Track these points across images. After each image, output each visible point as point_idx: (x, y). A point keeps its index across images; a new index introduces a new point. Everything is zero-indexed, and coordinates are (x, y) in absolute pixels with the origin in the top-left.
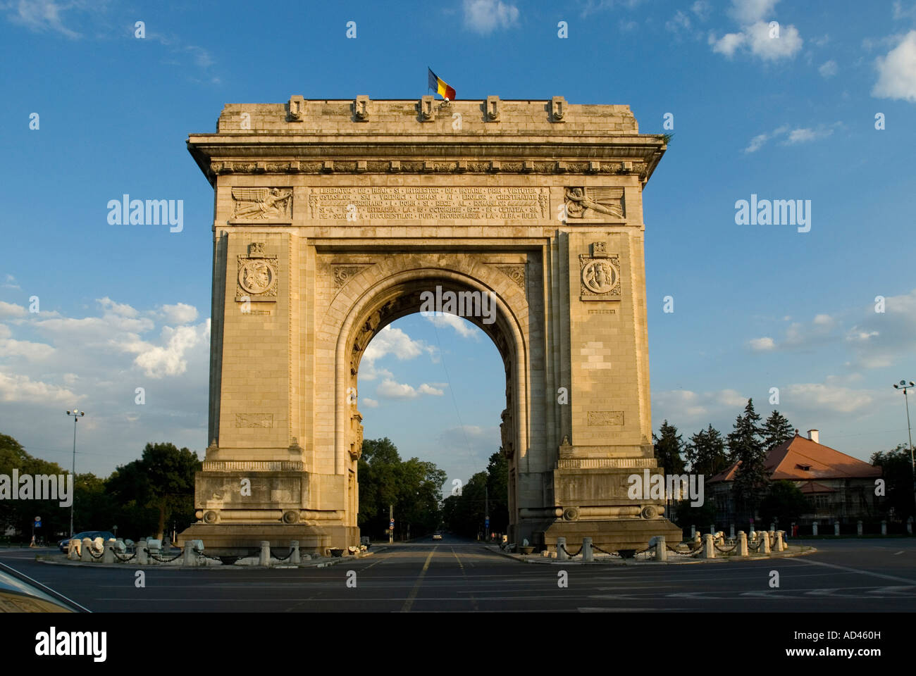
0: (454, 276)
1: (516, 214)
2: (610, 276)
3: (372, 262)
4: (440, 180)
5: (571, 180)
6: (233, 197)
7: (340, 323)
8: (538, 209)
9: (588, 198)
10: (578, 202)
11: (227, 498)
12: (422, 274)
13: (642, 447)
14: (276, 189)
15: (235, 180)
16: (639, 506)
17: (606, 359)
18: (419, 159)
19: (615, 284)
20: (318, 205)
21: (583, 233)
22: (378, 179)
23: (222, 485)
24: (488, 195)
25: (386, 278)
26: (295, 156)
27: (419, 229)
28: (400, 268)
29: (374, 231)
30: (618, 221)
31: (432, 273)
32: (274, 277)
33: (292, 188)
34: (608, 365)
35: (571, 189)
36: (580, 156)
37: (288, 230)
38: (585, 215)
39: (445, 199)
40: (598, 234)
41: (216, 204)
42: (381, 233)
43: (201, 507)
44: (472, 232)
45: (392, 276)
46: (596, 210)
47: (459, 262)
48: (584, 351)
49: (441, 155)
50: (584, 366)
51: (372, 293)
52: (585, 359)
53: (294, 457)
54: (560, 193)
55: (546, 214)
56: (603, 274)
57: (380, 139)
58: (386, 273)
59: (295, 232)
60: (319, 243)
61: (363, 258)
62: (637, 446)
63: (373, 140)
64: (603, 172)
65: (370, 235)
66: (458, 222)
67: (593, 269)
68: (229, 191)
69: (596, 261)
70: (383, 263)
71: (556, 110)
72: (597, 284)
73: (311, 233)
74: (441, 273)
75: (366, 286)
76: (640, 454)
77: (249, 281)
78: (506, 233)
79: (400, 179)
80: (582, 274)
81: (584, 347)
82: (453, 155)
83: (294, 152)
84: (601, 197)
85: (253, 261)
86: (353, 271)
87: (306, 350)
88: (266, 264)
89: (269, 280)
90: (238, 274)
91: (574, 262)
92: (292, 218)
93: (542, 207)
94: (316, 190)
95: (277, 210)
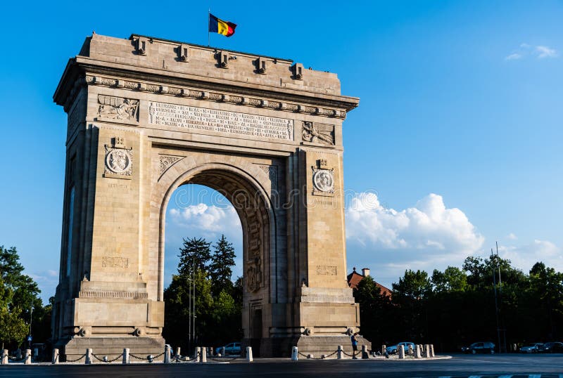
1: (274, 135)
2: (329, 181)
3: (185, 155)
4: (232, 107)
6: (99, 102)
8: (287, 133)
9: (314, 131)
10: (309, 132)
12: (215, 166)
15: (100, 90)
17: (328, 233)
18: (221, 93)
19: (332, 186)
20: (155, 114)
21: (314, 153)
22: (195, 102)
24: (259, 121)
25: (194, 167)
26: (143, 80)
27: (218, 138)
29: (191, 136)
30: (331, 146)
32: (130, 163)
33: (138, 100)
34: (329, 238)
35: (306, 123)
36: (312, 103)
37: (137, 129)
38: (313, 140)
39: (234, 121)
40: (322, 154)
42: (195, 138)
44: (249, 144)
45: (197, 167)
46: (319, 138)
47: (240, 162)
49: (233, 92)
51: (184, 176)
52: (315, 232)
54: (299, 126)
55: (292, 137)
56: (325, 180)
59: (142, 132)
60: (154, 140)
61: (179, 152)
64: (324, 115)
65: (188, 138)
66: (241, 136)
67: (320, 176)
68: (96, 96)
69: (321, 171)
71: (298, 72)
72: (322, 186)
75: (181, 172)
77: (115, 164)
79: (208, 104)
80: (313, 178)
82: (240, 93)
83: (145, 77)
84: (322, 130)
85: (116, 150)
86: (172, 161)
88: (125, 152)
89: (127, 164)
90: (106, 158)
91: (309, 170)
92: (138, 121)
93: (289, 132)
94: (154, 104)
95: (128, 115)
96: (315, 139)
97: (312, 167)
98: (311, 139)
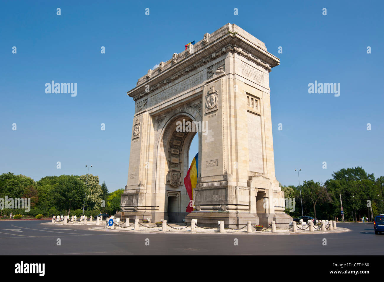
1: (194, 85)
2: (214, 100)
3: (165, 116)
5: (208, 65)
6: (138, 107)
8: (200, 80)
9: (214, 69)
10: (211, 72)
13: (223, 176)
20: (152, 102)
21: (208, 85)
22: (163, 88)
23: (125, 198)
24: (187, 81)
25: (168, 121)
27: (171, 101)
28: (171, 116)
31: (178, 115)
32: (139, 129)
33: (147, 99)
35: (209, 68)
38: (213, 76)
40: (212, 84)
42: (163, 106)
43: (121, 205)
44: (183, 97)
45: (170, 119)
46: (216, 73)
50: (206, 141)
52: (206, 139)
53: (139, 188)
54: (206, 71)
56: (212, 101)
58: (168, 119)
59: (146, 113)
60: (152, 114)
62: (222, 175)
64: (217, 57)
66: (179, 95)
70: (168, 116)
71: (205, 40)
72: (211, 105)
73: (150, 112)
74: (180, 114)
75: (164, 125)
76: (222, 179)
77: (135, 132)
79: (167, 86)
80: (206, 102)
84: (218, 67)
86: (162, 120)
88: (138, 126)
91: (204, 98)
92: (147, 108)
94: (151, 98)
95: (145, 107)
97: (206, 96)
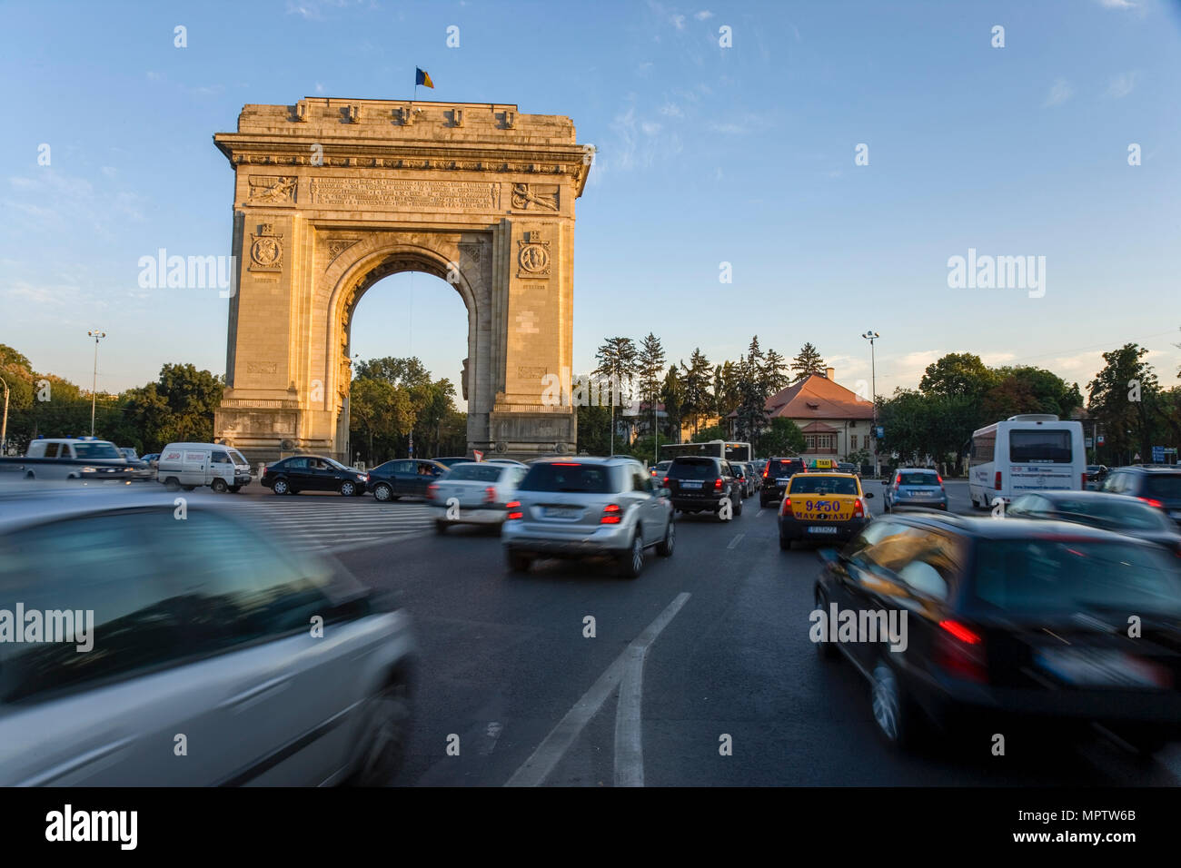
0: (424, 251)
1: (472, 205)
2: (542, 258)
3: (360, 238)
4: (415, 174)
5: (518, 178)
6: (250, 184)
7: (333, 288)
8: (491, 201)
9: (530, 194)
10: (522, 196)
11: (239, 429)
12: (398, 250)
14: (285, 178)
15: (252, 169)
16: (554, 443)
17: (535, 325)
18: (398, 157)
19: (546, 265)
20: (317, 192)
21: (523, 223)
22: (365, 172)
23: (236, 419)
24: (452, 189)
25: (370, 253)
26: (300, 152)
27: (396, 214)
28: (383, 244)
29: (361, 215)
30: (552, 213)
31: (406, 249)
32: (280, 252)
33: (297, 177)
34: (537, 330)
35: (518, 185)
36: (525, 159)
37: (293, 212)
38: (528, 207)
39: (417, 190)
40: (534, 225)
41: (236, 188)
42: (366, 216)
43: (218, 436)
44: (438, 218)
45: (375, 251)
46: (536, 203)
47: (428, 241)
48: (519, 319)
49: (415, 155)
50: (518, 331)
51: (359, 265)
52: (519, 325)
53: (291, 397)
54: (508, 188)
55: (497, 205)
56: (536, 257)
57: (366, 142)
58: (370, 247)
59: (298, 215)
60: (317, 223)
61: (352, 235)
63: (361, 142)
64: (542, 172)
65: (357, 218)
66: (427, 209)
67: (529, 252)
68: (246, 178)
69: (531, 246)
70: (368, 239)
71: (508, 120)
72: (531, 265)
73: (311, 215)
74: (413, 249)
75: (354, 259)
77: (262, 255)
78: (464, 219)
79: (383, 173)
80: (520, 256)
81: (518, 315)
82: (425, 155)
83: (299, 149)
84: (541, 192)
85: (264, 238)
86: (345, 246)
87: (305, 310)
88: (274, 241)
89: (276, 254)
90: (252, 249)
91: (514, 246)
92: (296, 202)
93: (494, 199)
94: (316, 180)
95: (285, 196)
96: (531, 205)
97: (518, 242)
98: (526, 205)
